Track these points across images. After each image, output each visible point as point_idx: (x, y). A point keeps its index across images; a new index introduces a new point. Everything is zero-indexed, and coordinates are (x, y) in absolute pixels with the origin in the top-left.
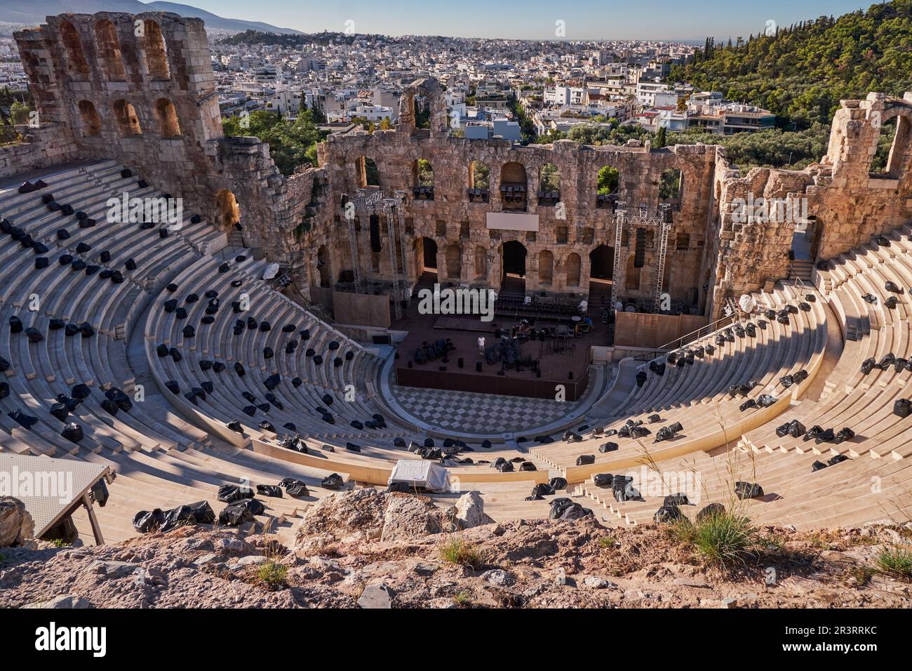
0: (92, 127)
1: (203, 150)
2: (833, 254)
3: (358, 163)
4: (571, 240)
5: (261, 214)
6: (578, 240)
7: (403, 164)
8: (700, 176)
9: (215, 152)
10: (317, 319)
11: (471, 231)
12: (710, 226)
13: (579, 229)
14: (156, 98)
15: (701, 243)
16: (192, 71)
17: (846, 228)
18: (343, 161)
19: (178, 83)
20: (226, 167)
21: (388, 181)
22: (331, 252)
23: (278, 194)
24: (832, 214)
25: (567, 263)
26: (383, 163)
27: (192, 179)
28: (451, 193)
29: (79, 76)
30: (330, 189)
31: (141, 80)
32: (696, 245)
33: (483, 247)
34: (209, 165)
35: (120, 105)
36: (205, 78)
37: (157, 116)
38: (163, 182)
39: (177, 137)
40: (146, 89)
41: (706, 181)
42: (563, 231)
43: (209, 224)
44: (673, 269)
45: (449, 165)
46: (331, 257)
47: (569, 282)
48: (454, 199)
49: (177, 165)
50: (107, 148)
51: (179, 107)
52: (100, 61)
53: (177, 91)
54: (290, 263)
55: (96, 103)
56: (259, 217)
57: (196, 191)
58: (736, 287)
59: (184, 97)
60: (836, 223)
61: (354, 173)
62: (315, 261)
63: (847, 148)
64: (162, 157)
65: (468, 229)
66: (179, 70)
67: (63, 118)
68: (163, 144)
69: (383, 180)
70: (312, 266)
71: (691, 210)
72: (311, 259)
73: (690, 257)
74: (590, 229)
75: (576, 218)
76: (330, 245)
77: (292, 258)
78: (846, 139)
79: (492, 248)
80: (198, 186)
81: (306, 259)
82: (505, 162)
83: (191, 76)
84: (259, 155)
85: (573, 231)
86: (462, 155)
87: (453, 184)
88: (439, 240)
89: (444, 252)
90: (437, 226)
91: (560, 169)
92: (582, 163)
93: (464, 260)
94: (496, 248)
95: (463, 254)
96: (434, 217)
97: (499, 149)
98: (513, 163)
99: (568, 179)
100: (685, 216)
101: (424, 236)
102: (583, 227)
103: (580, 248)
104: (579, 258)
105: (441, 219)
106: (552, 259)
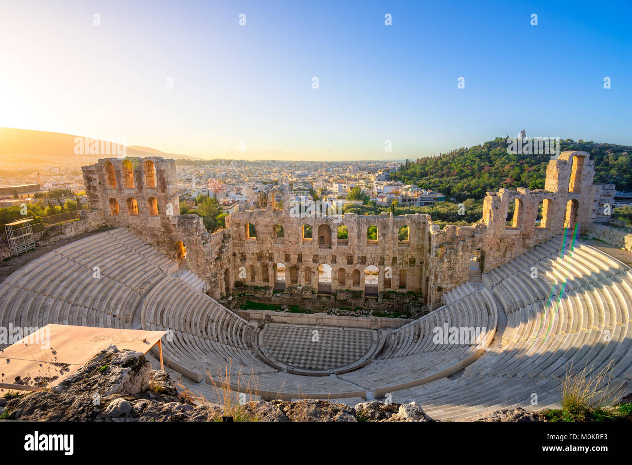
0: (115, 211)
1: (170, 221)
2: (492, 268)
3: (245, 226)
4: (355, 263)
5: (197, 253)
6: (358, 263)
7: (269, 226)
8: (418, 229)
9: (176, 222)
10: (225, 308)
11: (303, 259)
12: (426, 254)
13: (358, 258)
14: (149, 196)
15: (422, 263)
16: (168, 183)
17: (497, 254)
18: (238, 225)
19: (160, 190)
20: (181, 230)
21: (262, 236)
22: (231, 271)
23: (207, 242)
24: (489, 247)
25: (353, 275)
26: (259, 226)
27: (163, 236)
28: (293, 240)
29: (111, 187)
30: (231, 240)
31: (142, 188)
32: (419, 264)
33: (309, 268)
34: (172, 229)
35: (130, 200)
36: (174, 187)
37: (148, 205)
38: (148, 237)
39: (157, 216)
40: (144, 192)
41: (422, 231)
42: (350, 259)
43: (170, 258)
44: (408, 277)
45: (292, 226)
46: (231, 274)
47: (354, 284)
48: (294, 243)
49: (156, 229)
50: (121, 221)
51: (160, 201)
52: (123, 180)
53: (160, 194)
54: (211, 278)
55: (118, 199)
56: (196, 254)
57: (164, 241)
58: (444, 286)
59: (163, 196)
60: (491, 252)
61: (244, 231)
62: (223, 277)
63: (492, 215)
64: (149, 225)
65: (302, 258)
66: (161, 183)
67: (101, 207)
68: (150, 219)
69: (258, 234)
70: (221, 279)
71: (415, 246)
72: (221, 275)
73: (416, 269)
74: (364, 257)
75: (357, 252)
76: (230, 268)
77: (212, 275)
78: (492, 211)
79: (314, 267)
80: (166, 239)
81: (218, 275)
82: (320, 224)
83: (167, 186)
84: (198, 223)
85: (355, 259)
86: (299, 221)
87: (294, 236)
88: (286, 264)
89: (289, 270)
90: (286, 257)
91: (348, 227)
92: (359, 224)
93: (299, 274)
94: (316, 267)
95: (299, 271)
96: (284, 252)
97: (317, 218)
98: (324, 225)
99: (352, 232)
100: (412, 249)
101: (279, 262)
102: (360, 256)
103: (360, 267)
104: (358, 272)
105: (288, 253)
106: (345, 273)
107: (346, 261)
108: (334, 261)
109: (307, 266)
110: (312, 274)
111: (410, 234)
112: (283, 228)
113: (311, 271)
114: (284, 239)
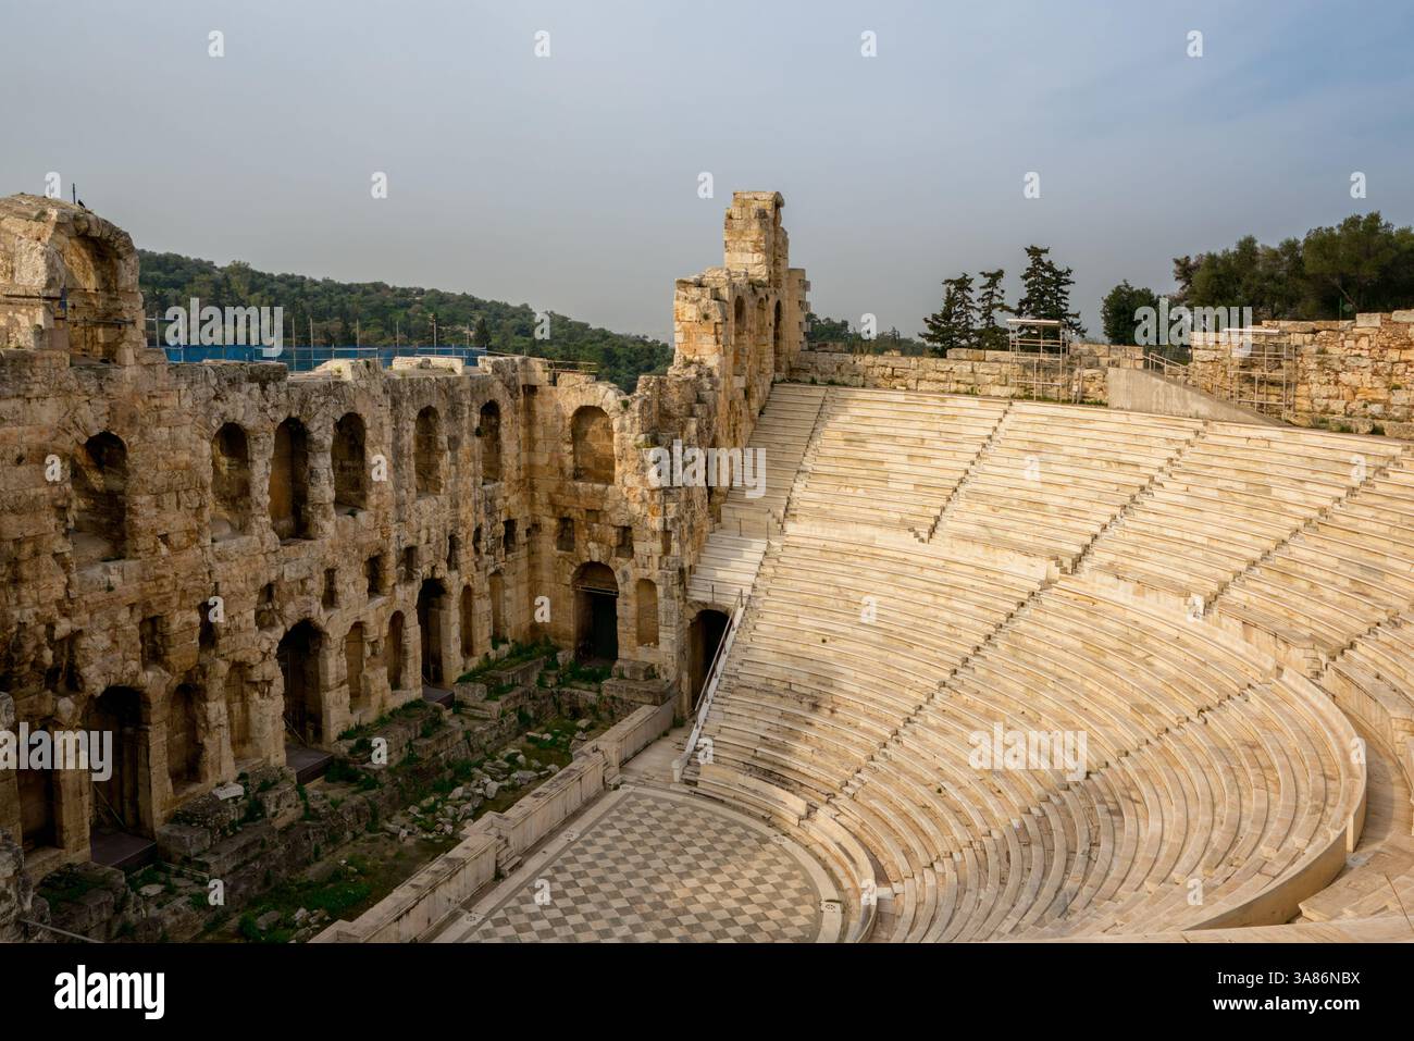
4: (390, 582)
6: (399, 580)
13: (399, 553)
32: (524, 538)
41: (523, 418)
45: (173, 441)
48: (184, 540)
73: (521, 559)
74: (410, 548)
75: (394, 531)
79: (264, 656)
85: (391, 562)
86: (201, 409)
87: (184, 496)
88: (154, 681)
89: (166, 712)
90: (142, 638)
91: (368, 424)
92: (395, 403)
93: (212, 715)
94: (274, 651)
95: (206, 700)
96: (138, 611)
97: (271, 387)
98: (290, 420)
99: (381, 443)
100: (510, 486)
101: (113, 681)
102: (403, 546)
103: (406, 596)
104: (397, 620)
105: (157, 610)
106: (361, 641)
107: (366, 583)
108: (330, 599)
109: (239, 656)
110: (256, 695)
111: (502, 430)
112: (130, 455)
113: (248, 682)
114: (133, 525)
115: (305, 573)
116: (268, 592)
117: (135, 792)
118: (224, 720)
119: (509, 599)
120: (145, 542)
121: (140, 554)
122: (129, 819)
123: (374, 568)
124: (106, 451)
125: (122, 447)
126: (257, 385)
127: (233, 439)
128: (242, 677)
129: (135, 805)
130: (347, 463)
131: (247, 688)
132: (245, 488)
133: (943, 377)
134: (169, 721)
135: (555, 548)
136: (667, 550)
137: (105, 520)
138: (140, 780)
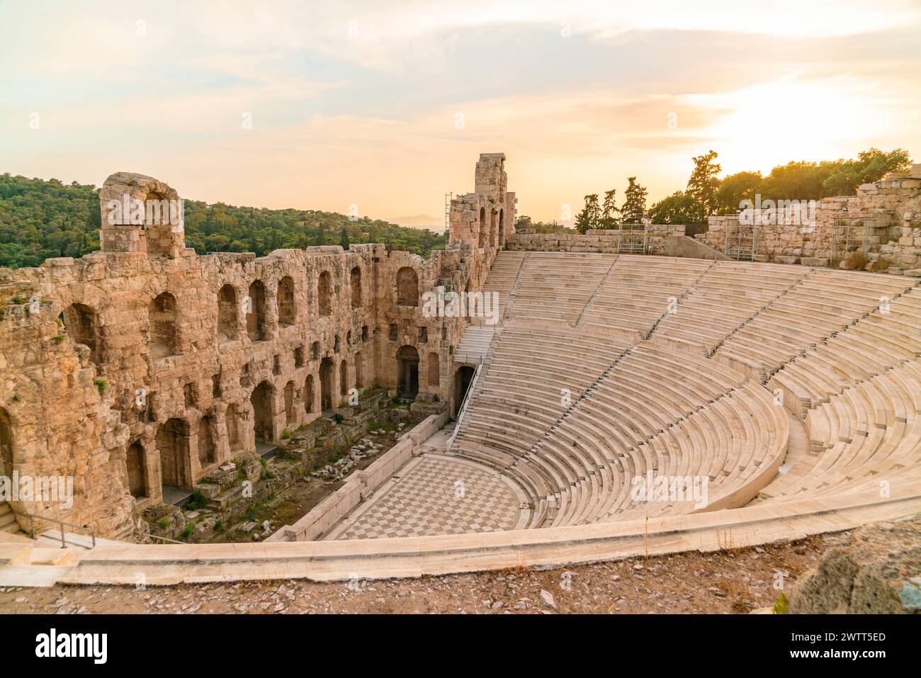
4: (306, 360)
6: (310, 359)
11: (224, 385)
13: (310, 346)
42: (297, 354)
45: (199, 295)
48: (205, 344)
65: (221, 383)
74: (316, 343)
75: (308, 334)
79: (244, 400)
82: (252, 281)
85: (306, 352)
86: (212, 278)
87: (204, 322)
88: (191, 415)
89: (198, 430)
90: (185, 394)
91: (295, 282)
92: (309, 270)
93: (220, 431)
94: (249, 397)
95: (217, 423)
96: (183, 381)
97: (247, 265)
98: (257, 282)
99: (301, 291)
100: (365, 309)
101: (171, 416)
102: (312, 342)
103: (313, 367)
104: (309, 379)
105: (192, 379)
106: (292, 390)
107: (294, 361)
108: (277, 370)
109: (232, 401)
110: (241, 419)
111: (361, 281)
112: (178, 303)
113: (237, 413)
114: (180, 338)
115: (264, 358)
116: (246, 368)
117: (183, 469)
118: (225, 432)
119: (364, 366)
120: (186, 346)
121: (184, 352)
122: (180, 482)
123: (298, 352)
124: (165, 301)
125: (174, 299)
126: (240, 264)
127: (228, 293)
128: (233, 411)
129: (183, 475)
130: (284, 302)
131: (236, 416)
132: (235, 316)
133: (584, 244)
134: (199, 434)
135: (387, 339)
136: (444, 338)
137: (165, 336)
138: (185, 462)
